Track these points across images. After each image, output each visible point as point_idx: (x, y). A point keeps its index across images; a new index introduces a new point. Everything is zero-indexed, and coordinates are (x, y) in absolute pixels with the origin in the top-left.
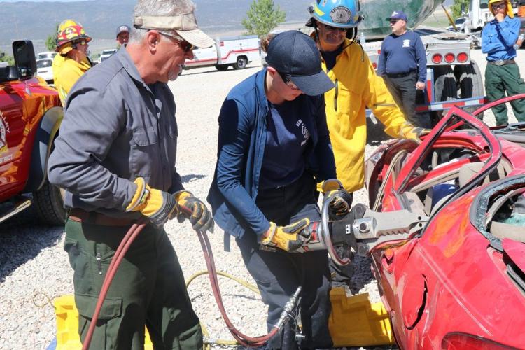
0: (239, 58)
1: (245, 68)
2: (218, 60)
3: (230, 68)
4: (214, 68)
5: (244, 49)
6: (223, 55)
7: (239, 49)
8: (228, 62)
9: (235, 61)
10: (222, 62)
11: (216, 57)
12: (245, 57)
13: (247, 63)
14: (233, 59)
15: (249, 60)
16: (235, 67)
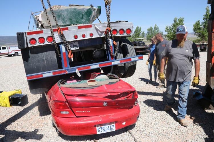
0: (15, 53)
1: (17, 56)
2: (8, 53)
3: (12, 56)
4: (7, 56)
5: (17, 50)
6: (10, 52)
7: (15, 50)
8: (12, 54)
9: (14, 54)
10: (10, 54)
11: (7, 52)
12: (17, 53)
13: (18, 54)
14: (13, 53)
15: (19, 53)
16: (14, 55)
